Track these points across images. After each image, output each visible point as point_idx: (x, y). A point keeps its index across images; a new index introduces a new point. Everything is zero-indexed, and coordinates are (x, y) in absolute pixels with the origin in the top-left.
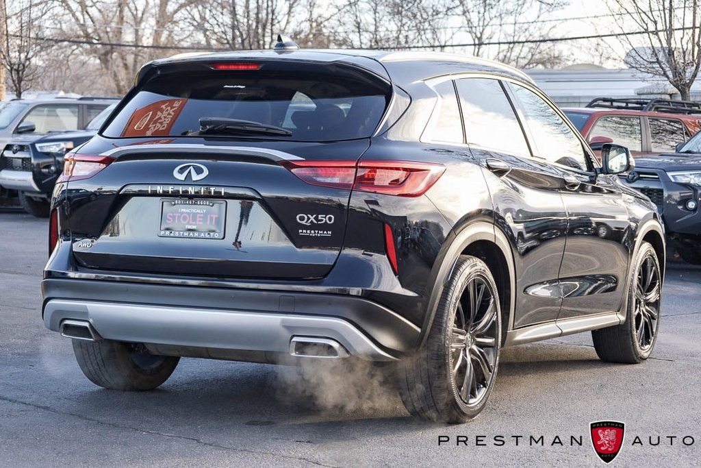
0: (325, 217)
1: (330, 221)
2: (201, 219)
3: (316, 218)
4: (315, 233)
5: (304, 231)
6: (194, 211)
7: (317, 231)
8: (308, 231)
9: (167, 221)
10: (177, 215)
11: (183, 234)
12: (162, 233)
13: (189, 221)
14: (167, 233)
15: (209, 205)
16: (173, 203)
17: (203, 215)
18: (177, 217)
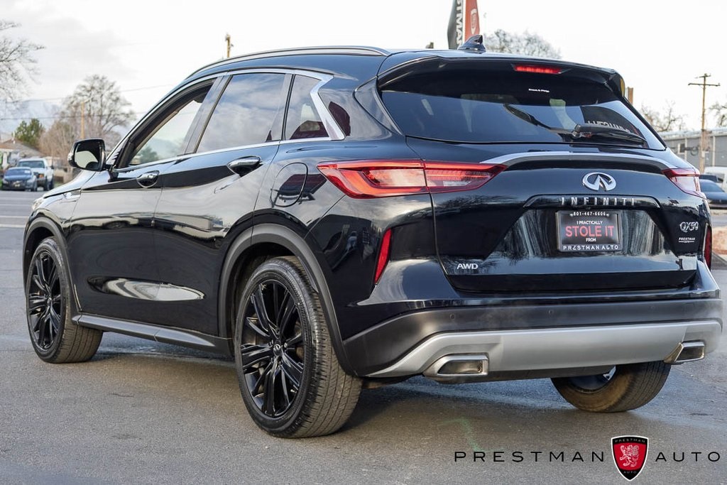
0: (694, 225)
1: (696, 228)
2: (600, 231)
3: (690, 226)
6: (592, 223)
9: (567, 235)
10: (576, 227)
11: (585, 248)
12: (565, 247)
13: (588, 234)
14: (570, 247)
15: (606, 216)
16: (571, 215)
17: (600, 227)
18: (576, 230)
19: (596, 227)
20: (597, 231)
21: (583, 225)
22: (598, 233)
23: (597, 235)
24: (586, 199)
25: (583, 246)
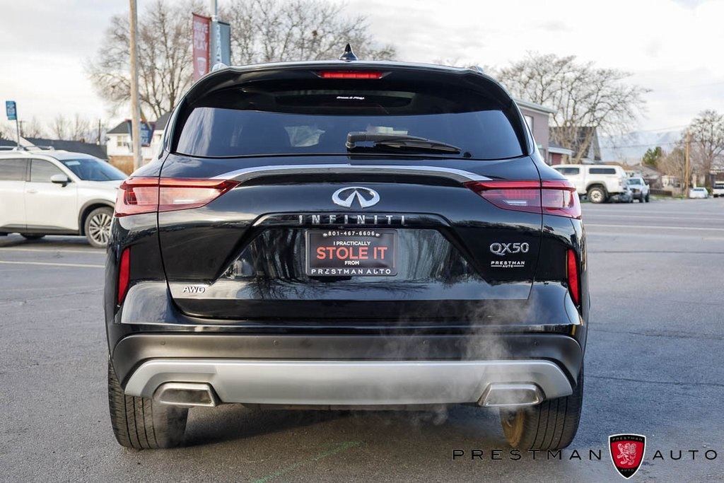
0: (520, 246)
1: (525, 250)
2: (366, 253)
3: (511, 247)
4: (508, 264)
5: (497, 262)
6: (354, 243)
7: (510, 262)
8: (501, 263)
9: (318, 257)
10: (331, 249)
11: (342, 272)
12: (313, 271)
13: (349, 256)
14: (320, 271)
15: (375, 236)
16: (325, 235)
17: (367, 248)
18: (331, 252)
19: (360, 249)
20: (361, 253)
21: (341, 246)
22: (363, 255)
23: (361, 257)
24: (332, 217)
25: (340, 270)
